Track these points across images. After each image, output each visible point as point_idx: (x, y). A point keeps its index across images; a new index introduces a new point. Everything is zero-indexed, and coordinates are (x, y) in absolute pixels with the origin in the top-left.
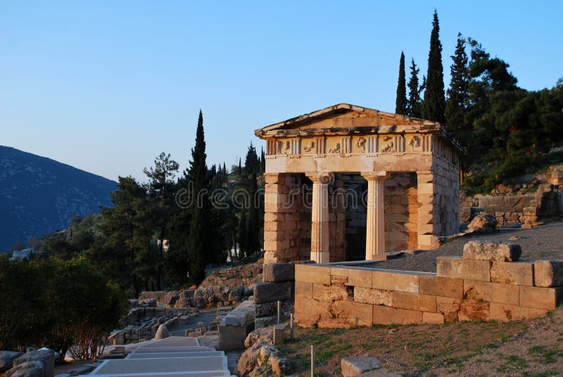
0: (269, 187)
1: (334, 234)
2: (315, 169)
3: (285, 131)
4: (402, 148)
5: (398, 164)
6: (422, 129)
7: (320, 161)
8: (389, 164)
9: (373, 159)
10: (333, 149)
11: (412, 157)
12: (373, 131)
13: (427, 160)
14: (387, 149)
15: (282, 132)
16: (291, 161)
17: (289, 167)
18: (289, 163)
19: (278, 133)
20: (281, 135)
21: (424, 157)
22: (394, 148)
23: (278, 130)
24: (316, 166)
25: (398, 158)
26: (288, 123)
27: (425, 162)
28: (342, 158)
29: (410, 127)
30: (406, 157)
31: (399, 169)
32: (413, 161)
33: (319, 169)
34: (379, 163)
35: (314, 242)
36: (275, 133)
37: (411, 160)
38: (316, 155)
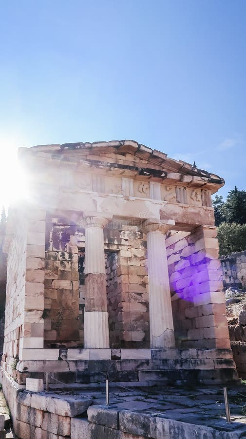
3: (63, 156)
4: (185, 200)
5: (184, 215)
6: (209, 182)
7: (99, 200)
8: (175, 214)
11: (196, 211)
12: (163, 175)
13: (209, 215)
14: (171, 199)
21: (207, 212)
22: (178, 199)
23: (53, 154)
24: (96, 205)
25: (184, 210)
26: (66, 148)
27: (208, 217)
28: (126, 201)
29: (199, 178)
30: (191, 210)
31: (185, 220)
32: (198, 214)
33: (99, 209)
34: (164, 213)
35: (93, 299)
36: (49, 156)
37: (195, 214)
38: (96, 193)
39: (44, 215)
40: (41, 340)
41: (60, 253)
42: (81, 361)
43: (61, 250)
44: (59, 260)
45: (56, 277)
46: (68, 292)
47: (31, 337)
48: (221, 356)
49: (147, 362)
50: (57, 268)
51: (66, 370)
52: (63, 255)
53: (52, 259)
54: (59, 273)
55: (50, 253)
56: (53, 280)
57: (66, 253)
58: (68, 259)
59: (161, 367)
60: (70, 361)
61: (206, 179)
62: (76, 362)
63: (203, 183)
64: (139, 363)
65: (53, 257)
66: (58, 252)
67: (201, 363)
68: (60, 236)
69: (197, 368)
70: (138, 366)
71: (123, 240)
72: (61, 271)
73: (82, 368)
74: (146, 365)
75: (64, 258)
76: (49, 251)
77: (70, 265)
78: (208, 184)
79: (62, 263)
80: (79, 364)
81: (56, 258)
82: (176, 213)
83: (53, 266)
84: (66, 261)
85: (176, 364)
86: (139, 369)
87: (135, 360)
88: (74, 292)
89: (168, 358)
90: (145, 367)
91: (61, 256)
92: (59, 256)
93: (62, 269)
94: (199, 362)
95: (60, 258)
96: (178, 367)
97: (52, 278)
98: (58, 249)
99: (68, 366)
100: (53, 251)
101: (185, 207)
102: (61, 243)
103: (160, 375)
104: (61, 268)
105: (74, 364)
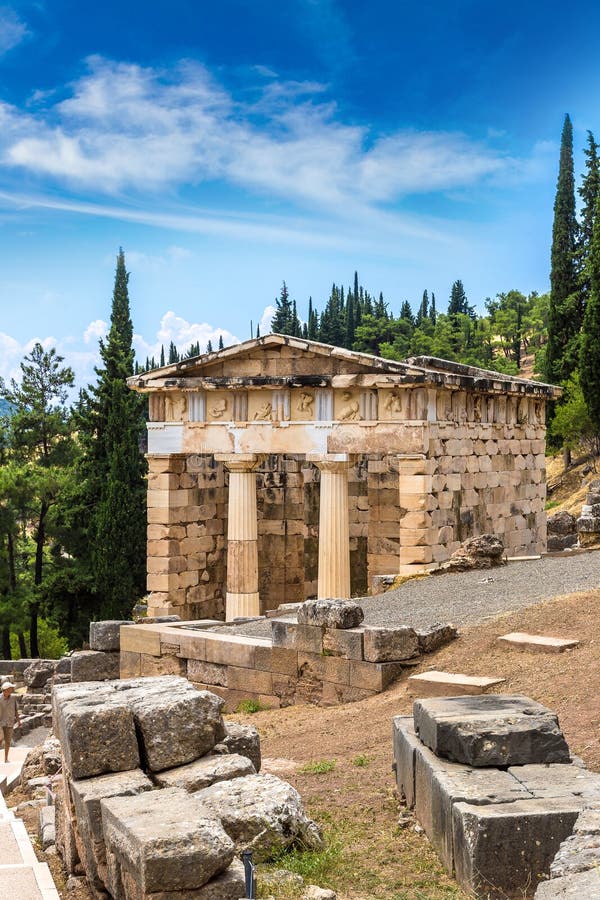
0: (154, 478)
1: (283, 560)
2: (230, 449)
3: (178, 381)
4: (374, 413)
5: (368, 441)
6: (402, 381)
7: (238, 434)
8: (352, 441)
9: (326, 433)
10: (260, 413)
11: (390, 430)
12: (324, 384)
13: (414, 435)
14: (348, 416)
15: (174, 383)
16: (191, 432)
17: (187, 444)
18: (187, 437)
19: (167, 383)
20: (172, 388)
21: (409, 430)
22: (361, 413)
23: (165, 380)
24: (233, 442)
25: (368, 432)
26: (183, 367)
27: (412, 438)
28: (275, 430)
30: (380, 430)
31: (370, 448)
32: (393, 436)
34: (335, 439)
36: (161, 383)
37: (388, 435)
38: (232, 424)
39: (166, 465)
41: (266, 476)
43: (267, 469)
46: (278, 539)
52: (271, 477)
57: (275, 474)
58: (279, 485)
63: (392, 386)
72: (269, 505)
75: (272, 483)
77: (282, 494)
78: (400, 386)
79: (269, 491)
82: (354, 439)
84: (276, 487)
88: (290, 538)
91: (268, 479)
93: (270, 501)
95: (268, 483)
98: (265, 467)
101: (371, 427)
104: (266, 501)
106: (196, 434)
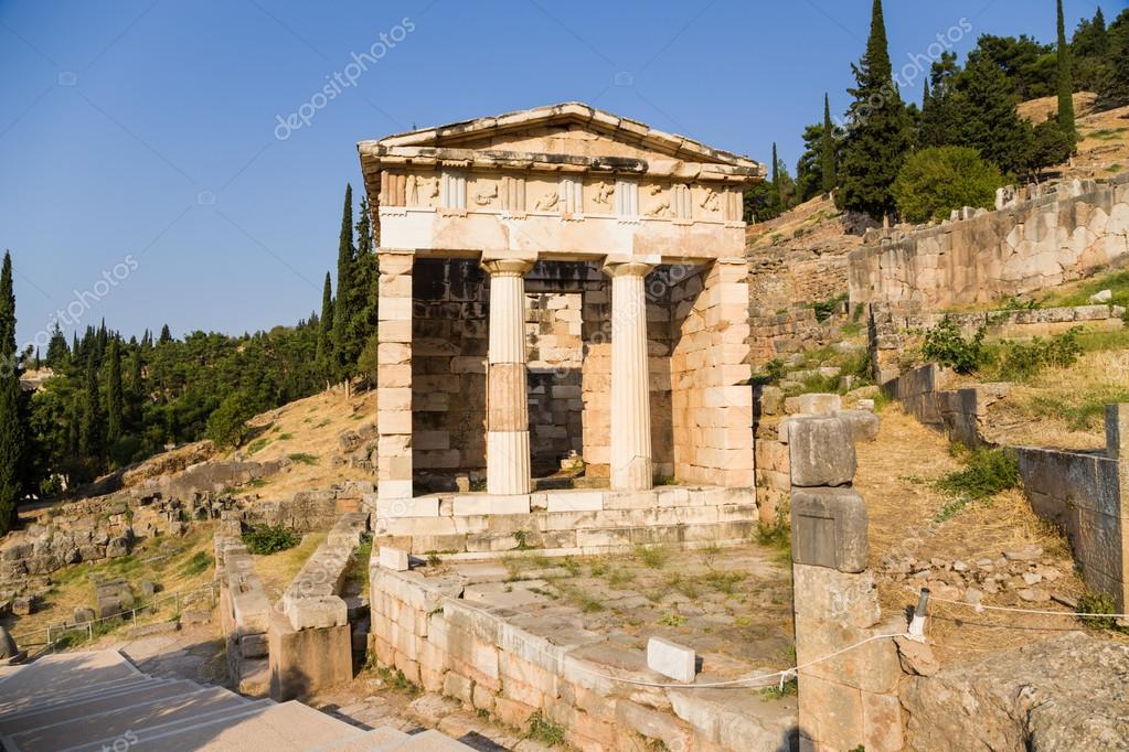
0: (390, 281)
2: (503, 244)
3: (439, 150)
4: (688, 210)
5: (682, 242)
7: (513, 226)
8: (663, 241)
9: (632, 229)
10: (544, 203)
11: (709, 229)
12: (638, 168)
13: (735, 238)
14: (657, 211)
15: (431, 153)
16: (446, 222)
17: (440, 236)
18: (440, 228)
19: (421, 152)
21: (730, 232)
22: (673, 209)
23: (421, 148)
24: (507, 236)
25: (682, 231)
26: (447, 133)
27: (731, 241)
28: (566, 223)
29: (713, 167)
30: (698, 230)
31: (685, 251)
32: (711, 238)
33: (514, 245)
34: (643, 238)
35: (501, 410)
36: (413, 152)
37: (706, 236)
38: (506, 213)
39: (408, 264)
40: (409, 484)
41: (464, 306)
42: (476, 516)
43: (466, 298)
44: (462, 318)
45: (458, 350)
47: (391, 479)
48: (733, 500)
49: (595, 515)
50: (459, 335)
51: (452, 532)
53: (449, 317)
54: (464, 344)
55: (445, 306)
56: (451, 357)
57: (476, 304)
58: (480, 316)
59: (620, 523)
60: (458, 517)
61: (728, 169)
62: (468, 518)
63: (720, 176)
64: (579, 516)
65: (452, 313)
66: (461, 303)
67: (694, 513)
68: (465, 271)
69: (687, 522)
70: (577, 523)
71: (590, 270)
72: (468, 339)
73: (478, 527)
74: (591, 519)
75: (473, 314)
76: (443, 303)
77: (485, 326)
78: (729, 178)
79: (469, 323)
80: (472, 520)
81: (456, 314)
82: (667, 239)
83: (451, 331)
84: (477, 319)
85: (646, 516)
86: (577, 527)
87: (571, 513)
89: (633, 507)
90: (590, 524)
91: (466, 310)
92: (463, 311)
93: (469, 335)
94: (689, 513)
95: (465, 314)
96: (650, 521)
97: (449, 353)
98: (461, 296)
99: (455, 525)
100: (450, 301)
101: (685, 225)
102: (467, 285)
103: (616, 536)
104: (467, 334)
105: (464, 522)
106: (453, 223)
